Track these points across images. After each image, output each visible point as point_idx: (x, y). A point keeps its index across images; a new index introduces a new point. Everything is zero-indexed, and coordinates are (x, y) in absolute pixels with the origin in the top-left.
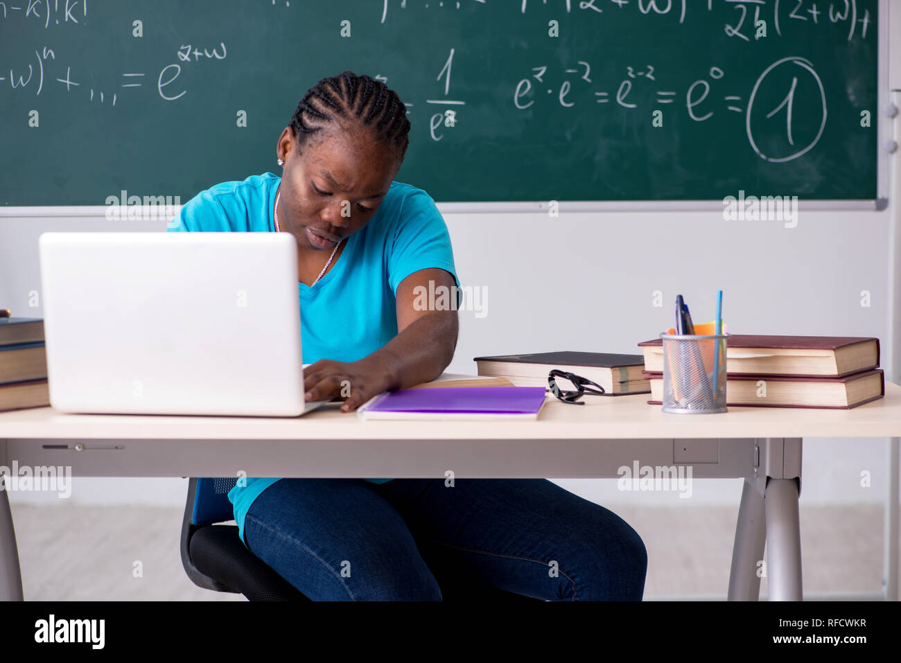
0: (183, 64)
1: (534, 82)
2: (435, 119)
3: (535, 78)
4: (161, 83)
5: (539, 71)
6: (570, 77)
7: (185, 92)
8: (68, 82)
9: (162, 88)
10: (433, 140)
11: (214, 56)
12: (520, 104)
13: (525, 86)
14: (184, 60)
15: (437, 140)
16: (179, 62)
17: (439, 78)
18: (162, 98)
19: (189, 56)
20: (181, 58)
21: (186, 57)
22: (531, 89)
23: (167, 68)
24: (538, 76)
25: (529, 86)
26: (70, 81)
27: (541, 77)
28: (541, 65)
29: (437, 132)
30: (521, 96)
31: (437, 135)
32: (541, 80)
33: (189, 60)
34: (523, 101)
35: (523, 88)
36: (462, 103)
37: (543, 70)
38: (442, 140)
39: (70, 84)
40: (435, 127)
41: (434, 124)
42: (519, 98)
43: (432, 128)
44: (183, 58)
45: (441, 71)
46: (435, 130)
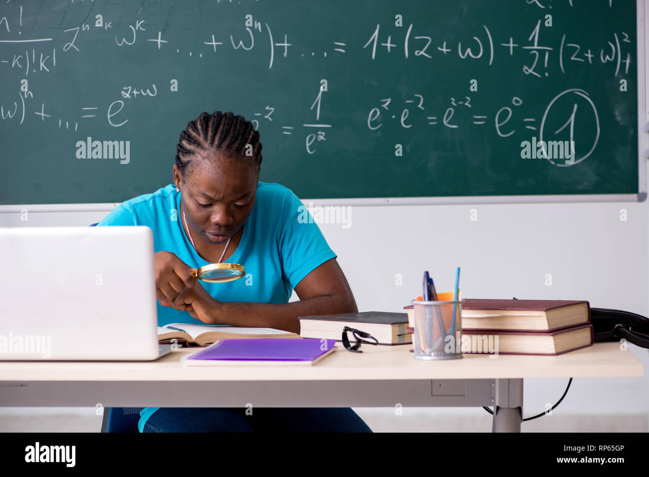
0: (125, 100)
1: (382, 110)
2: (309, 139)
3: (383, 107)
4: (110, 114)
5: (385, 102)
6: (408, 106)
7: (127, 121)
8: (43, 114)
9: (110, 117)
10: (309, 154)
11: (148, 94)
12: (372, 126)
13: (375, 113)
14: (125, 97)
15: (311, 153)
16: (121, 98)
17: (312, 108)
18: (111, 125)
19: (130, 94)
20: (124, 96)
21: (128, 95)
22: (379, 116)
23: (113, 104)
24: (385, 106)
25: (378, 113)
26: (44, 113)
27: (387, 106)
28: (388, 98)
29: (311, 148)
30: (373, 120)
31: (311, 151)
32: (387, 108)
33: (130, 97)
34: (374, 124)
35: (374, 114)
36: (329, 126)
37: (389, 101)
38: (314, 153)
39: (44, 116)
40: (310, 144)
41: (309, 142)
42: (371, 122)
43: (308, 145)
44: (125, 96)
45: (312, 104)
46: (309, 146)
